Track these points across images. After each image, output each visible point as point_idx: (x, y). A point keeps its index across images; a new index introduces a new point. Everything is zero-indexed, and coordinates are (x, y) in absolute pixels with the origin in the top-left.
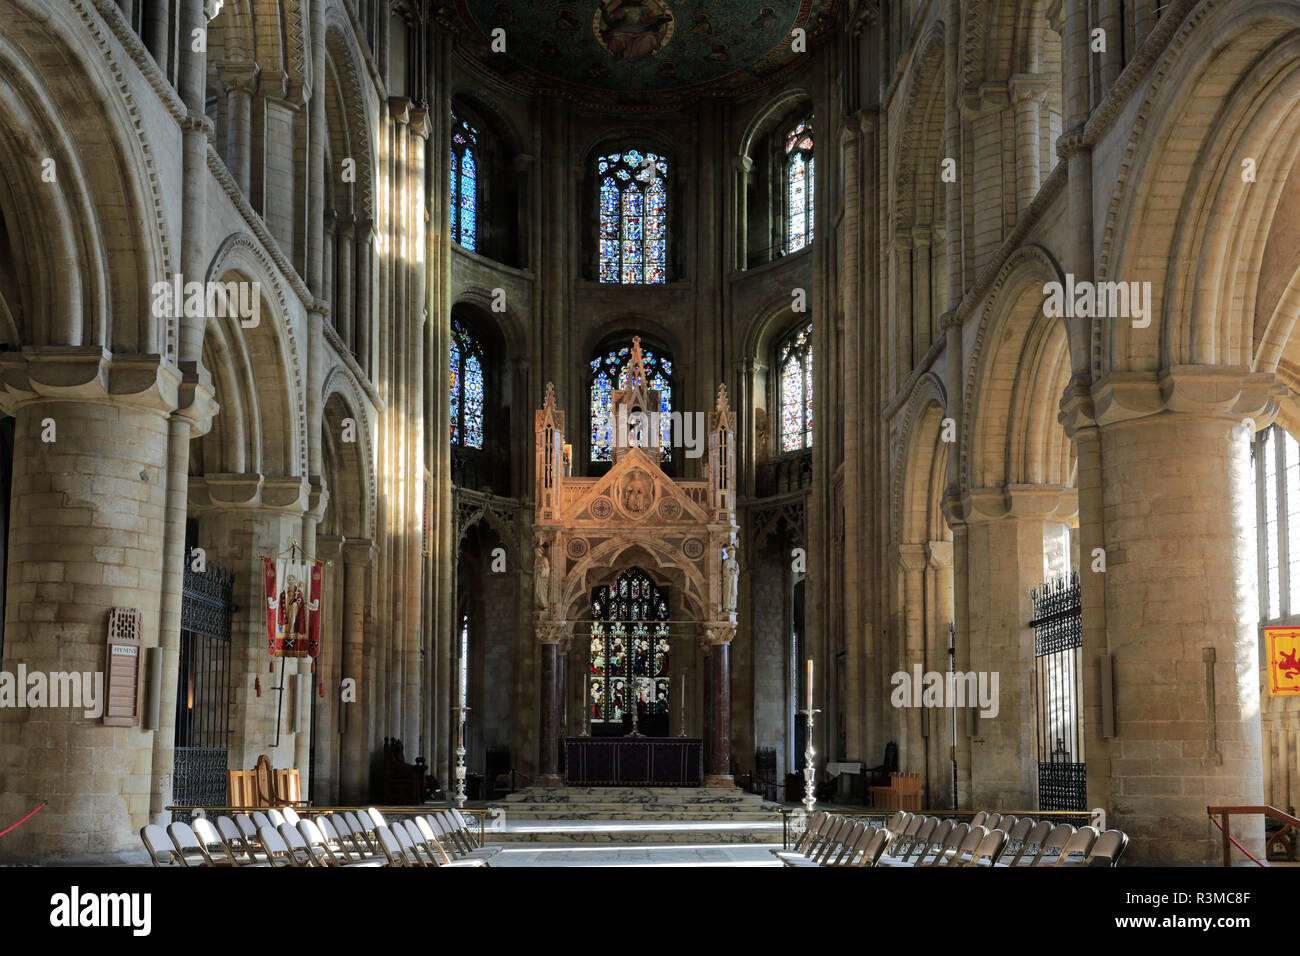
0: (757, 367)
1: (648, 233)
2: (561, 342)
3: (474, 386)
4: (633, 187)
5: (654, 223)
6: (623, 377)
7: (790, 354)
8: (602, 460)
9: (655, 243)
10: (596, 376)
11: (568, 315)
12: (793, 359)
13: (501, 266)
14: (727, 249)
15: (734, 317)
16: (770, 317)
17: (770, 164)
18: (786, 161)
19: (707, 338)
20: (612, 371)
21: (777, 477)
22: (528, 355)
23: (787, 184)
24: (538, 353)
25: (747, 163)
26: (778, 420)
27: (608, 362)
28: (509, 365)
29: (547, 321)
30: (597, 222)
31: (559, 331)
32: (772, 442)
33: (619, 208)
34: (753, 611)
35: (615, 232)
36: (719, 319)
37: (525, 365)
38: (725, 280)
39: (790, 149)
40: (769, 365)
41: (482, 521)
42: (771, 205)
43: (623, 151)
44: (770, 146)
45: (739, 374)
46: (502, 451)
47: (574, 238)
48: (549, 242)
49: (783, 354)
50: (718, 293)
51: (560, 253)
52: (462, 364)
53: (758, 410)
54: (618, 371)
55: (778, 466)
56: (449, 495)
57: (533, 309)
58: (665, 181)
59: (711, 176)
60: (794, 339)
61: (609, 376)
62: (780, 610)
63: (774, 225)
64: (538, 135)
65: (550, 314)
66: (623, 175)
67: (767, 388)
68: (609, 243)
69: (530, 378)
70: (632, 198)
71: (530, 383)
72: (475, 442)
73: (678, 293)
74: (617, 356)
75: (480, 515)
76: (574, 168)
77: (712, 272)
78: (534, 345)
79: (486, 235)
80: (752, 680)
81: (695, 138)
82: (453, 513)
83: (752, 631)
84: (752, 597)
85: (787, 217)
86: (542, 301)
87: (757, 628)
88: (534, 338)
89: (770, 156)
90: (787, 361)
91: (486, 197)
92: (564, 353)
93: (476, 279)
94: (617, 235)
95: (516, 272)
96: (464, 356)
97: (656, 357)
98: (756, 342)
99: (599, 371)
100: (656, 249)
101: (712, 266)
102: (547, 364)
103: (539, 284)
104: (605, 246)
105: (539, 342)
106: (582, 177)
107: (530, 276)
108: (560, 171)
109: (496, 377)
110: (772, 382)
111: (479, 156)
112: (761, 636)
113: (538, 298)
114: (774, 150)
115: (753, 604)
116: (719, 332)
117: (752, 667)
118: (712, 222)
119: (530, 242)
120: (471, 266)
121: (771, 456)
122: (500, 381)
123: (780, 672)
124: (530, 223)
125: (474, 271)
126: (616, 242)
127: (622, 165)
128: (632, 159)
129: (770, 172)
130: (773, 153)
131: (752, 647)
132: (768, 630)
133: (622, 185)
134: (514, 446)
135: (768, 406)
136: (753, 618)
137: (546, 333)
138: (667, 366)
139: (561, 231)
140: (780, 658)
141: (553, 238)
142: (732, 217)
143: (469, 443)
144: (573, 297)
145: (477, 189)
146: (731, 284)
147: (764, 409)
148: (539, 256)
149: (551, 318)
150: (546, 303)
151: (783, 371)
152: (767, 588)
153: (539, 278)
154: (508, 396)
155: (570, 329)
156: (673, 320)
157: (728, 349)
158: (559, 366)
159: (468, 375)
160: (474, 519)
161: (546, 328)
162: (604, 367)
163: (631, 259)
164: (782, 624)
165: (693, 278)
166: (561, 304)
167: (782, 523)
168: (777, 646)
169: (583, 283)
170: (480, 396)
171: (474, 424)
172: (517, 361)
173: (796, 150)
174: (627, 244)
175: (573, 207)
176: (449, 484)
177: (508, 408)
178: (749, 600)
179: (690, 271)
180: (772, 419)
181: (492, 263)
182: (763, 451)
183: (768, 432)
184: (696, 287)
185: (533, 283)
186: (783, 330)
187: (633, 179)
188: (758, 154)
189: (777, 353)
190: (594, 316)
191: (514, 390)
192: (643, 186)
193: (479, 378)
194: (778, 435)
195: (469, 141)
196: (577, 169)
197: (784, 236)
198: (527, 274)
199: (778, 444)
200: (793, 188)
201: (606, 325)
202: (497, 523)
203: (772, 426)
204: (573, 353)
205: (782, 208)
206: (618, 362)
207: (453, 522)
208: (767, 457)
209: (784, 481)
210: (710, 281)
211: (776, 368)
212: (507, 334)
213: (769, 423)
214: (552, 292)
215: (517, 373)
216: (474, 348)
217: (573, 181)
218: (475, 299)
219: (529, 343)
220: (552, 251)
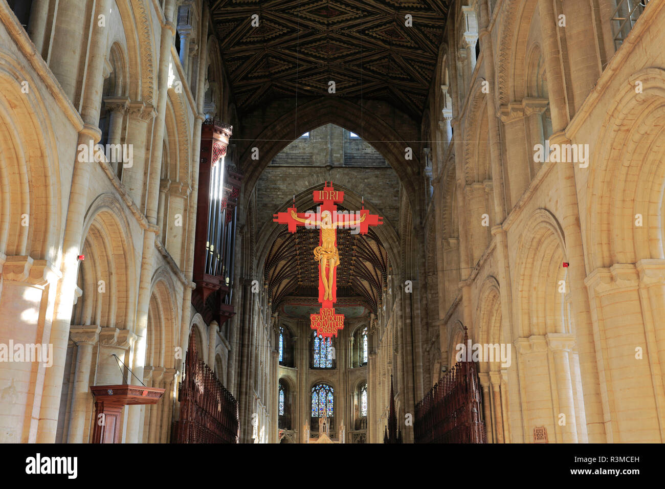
0: (355, 393)
3: (282, 398)
6: (320, 393)
7: (364, 389)
8: (315, 416)
9: (329, 356)
10: (313, 392)
11: (306, 379)
12: (365, 391)
13: (289, 368)
14: (347, 362)
15: (349, 380)
16: (358, 381)
17: (358, 338)
18: (363, 337)
19: (342, 385)
20: (318, 391)
21: (360, 423)
22: (296, 391)
23: (363, 343)
24: (299, 390)
25: (352, 339)
26: (361, 407)
28: (291, 393)
29: (301, 381)
30: (314, 350)
31: (304, 384)
32: (359, 413)
33: (320, 346)
35: (319, 352)
36: (345, 380)
37: (295, 393)
38: (347, 370)
39: (363, 334)
40: (358, 393)
42: (358, 349)
44: (358, 333)
45: (350, 395)
46: (288, 416)
47: (308, 357)
48: (301, 360)
50: (345, 373)
51: (304, 363)
52: (279, 392)
53: (355, 405)
55: (361, 421)
57: (297, 379)
59: (343, 341)
60: (365, 385)
63: (360, 354)
64: (299, 332)
65: (302, 379)
67: (358, 399)
71: (296, 398)
72: (282, 413)
74: (319, 387)
76: (308, 339)
77: (343, 367)
79: (285, 357)
85: (363, 352)
86: (300, 376)
90: (363, 391)
91: (285, 347)
92: (305, 388)
93: (284, 372)
95: (293, 369)
96: (280, 390)
97: (329, 387)
98: (355, 386)
101: (343, 365)
103: (299, 372)
104: (316, 356)
105: (299, 387)
108: (305, 340)
109: (287, 396)
110: (359, 397)
111: (284, 336)
114: (359, 335)
116: (345, 384)
118: (344, 354)
119: (297, 361)
120: (283, 370)
121: (359, 417)
124: (297, 354)
126: (319, 355)
129: (358, 340)
134: (292, 416)
135: (358, 404)
137: (300, 385)
138: (332, 390)
139: (304, 357)
141: (303, 359)
142: (349, 353)
143: (280, 414)
145: (283, 344)
146: (348, 372)
148: (299, 365)
151: (362, 394)
153: (299, 370)
154: (291, 401)
155: (307, 383)
157: (347, 389)
158: (304, 393)
159: (280, 395)
161: (301, 383)
162: (316, 390)
163: (323, 360)
167: (361, 438)
170: (283, 401)
171: (282, 408)
172: (293, 392)
174: (322, 356)
175: (307, 349)
177: (291, 404)
179: (337, 366)
182: (357, 416)
183: (358, 411)
184: (339, 372)
185: (297, 371)
186: (362, 383)
188: (355, 336)
189: (361, 389)
190: (313, 379)
193: (283, 396)
194: (361, 412)
195: (281, 332)
197: (362, 357)
198: (296, 368)
199: (361, 414)
200: (365, 344)
201: (316, 380)
202: (288, 437)
205: (362, 349)
206: (319, 389)
209: (362, 425)
210: (343, 370)
211: (360, 393)
212: (290, 383)
213: (359, 408)
214: (302, 373)
215: (293, 395)
216: (282, 388)
217: (308, 342)
218: (283, 377)
219: (296, 387)
220: (302, 362)
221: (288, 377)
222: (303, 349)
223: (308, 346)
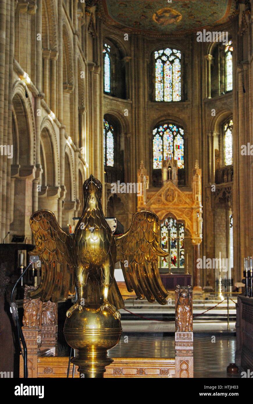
0: (215, 134)
1: (174, 80)
2: (142, 126)
3: (110, 143)
4: (168, 62)
5: (177, 76)
7: (227, 128)
8: (157, 168)
9: (177, 84)
11: (144, 116)
12: (229, 130)
13: (120, 100)
14: (203, 90)
15: (206, 115)
16: (219, 115)
17: (219, 56)
18: (225, 55)
19: (196, 123)
20: (161, 134)
21: (223, 175)
22: (131, 131)
23: (225, 63)
24: (134, 130)
25: (210, 57)
26: (223, 154)
27: (159, 130)
28: (123, 135)
29: (137, 118)
30: (154, 77)
31: (142, 122)
32: (221, 161)
34: (214, 226)
35: (162, 80)
36: (200, 116)
37: (129, 135)
38: (202, 101)
39: (226, 50)
40: (219, 133)
41: (115, 195)
42: (219, 72)
43: (164, 49)
44: (219, 49)
45: (208, 137)
46: (121, 167)
47: (146, 85)
48: (138, 88)
49: (224, 128)
50: (200, 106)
51: (141, 93)
52: (106, 135)
53: (216, 150)
54: (163, 134)
55: (223, 171)
56: (104, 187)
57: (132, 114)
58: (180, 60)
59: (197, 62)
60: (229, 123)
61: (160, 136)
62: (225, 226)
63: (221, 79)
64: (132, 49)
65: (138, 115)
66: (164, 58)
67: (219, 141)
68: (159, 84)
69: (131, 140)
70: (168, 67)
71: (131, 142)
72: (111, 163)
73: (185, 106)
74: (163, 128)
76: (146, 60)
77: (198, 98)
78: (132, 128)
79: (114, 86)
80: (214, 252)
81: (191, 47)
82: (105, 193)
83: (214, 234)
84: (214, 221)
85: (225, 76)
86: (135, 111)
87: (216, 233)
88: (132, 125)
89: (219, 53)
90: (226, 131)
91: (114, 71)
92: (143, 130)
93: (111, 105)
94: (162, 81)
95: (125, 101)
96: (107, 132)
97: (178, 128)
98: (214, 125)
99: (156, 134)
100: (178, 86)
101: (198, 96)
102: (137, 135)
103: (134, 105)
105: (134, 126)
106: (149, 62)
107: (131, 102)
108: (141, 62)
109: (118, 139)
110: (221, 139)
111: (111, 56)
112: (218, 236)
113: (134, 110)
114: (221, 50)
115: (214, 224)
116: (200, 121)
117: (214, 248)
118: (197, 80)
119: (130, 89)
120: (110, 101)
121: (221, 167)
122: (120, 141)
123: (225, 249)
124: (130, 81)
125: (110, 103)
126: (162, 84)
128: (168, 52)
129: (219, 59)
130: (220, 51)
131: (214, 240)
132: (220, 233)
133: (164, 62)
134: (125, 166)
135: (219, 148)
136: (214, 229)
137: (136, 123)
138: (182, 131)
139: (141, 84)
140: (225, 244)
141: (139, 88)
142: (205, 78)
144: (146, 108)
145: (110, 68)
146: (205, 103)
147: (218, 149)
148: (134, 94)
149: (138, 117)
150: (136, 112)
151: (225, 134)
152: (220, 218)
153: (134, 102)
154: (123, 147)
155: (145, 121)
156: (184, 116)
157: (204, 128)
158: (142, 135)
159: (108, 139)
161: (137, 121)
162: (158, 132)
164: (225, 231)
165: (191, 100)
166: (142, 112)
167: (224, 194)
168: (224, 239)
169: (150, 103)
170: (112, 146)
171: (111, 156)
172: (126, 134)
173: (229, 51)
175: (146, 74)
176: (104, 183)
177: (123, 151)
178: (213, 222)
179: (190, 97)
180: (221, 153)
181: (117, 99)
182: (218, 165)
183: (220, 158)
184: (192, 104)
186: (224, 119)
187: (168, 60)
188: (214, 54)
189: (223, 128)
190: (154, 115)
191: (125, 144)
192: (172, 62)
193: (112, 140)
194: (223, 159)
195: (107, 51)
196: (147, 60)
197: (225, 84)
198: (129, 101)
199: (224, 162)
200: (228, 65)
201: (159, 118)
202: (120, 195)
203: (221, 156)
204: (147, 130)
205: (224, 73)
206: (163, 130)
207: (105, 196)
208: (219, 168)
209: (225, 177)
210: (197, 102)
211: (222, 134)
212: (122, 124)
213: (220, 154)
214: (139, 108)
215: (126, 138)
216: (110, 129)
217: (146, 65)
218: (111, 112)
219: (130, 127)
220: (138, 91)
221: (118, 112)
222: (138, 73)
223: (146, 69)
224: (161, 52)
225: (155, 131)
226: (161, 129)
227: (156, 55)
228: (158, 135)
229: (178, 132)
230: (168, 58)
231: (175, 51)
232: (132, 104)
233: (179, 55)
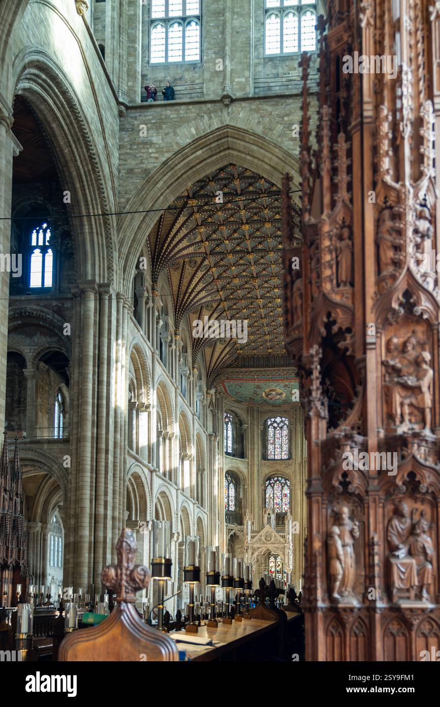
1: (283, 442)
2: (256, 479)
3: (232, 493)
4: (278, 428)
5: (285, 439)
6: (275, 486)
9: (285, 445)
10: (267, 486)
11: (258, 471)
13: (239, 459)
14: (304, 451)
20: (272, 485)
22: (247, 484)
24: (250, 483)
28: (241, 486)
29: (252, 473)
30: (268, 440)
31: (256, 476)
33: (274, 435)
36: (301, 472)
37: (246, 487)
38: (303, 460)
41: (234, 533)
43: (275, 418)
46: (240, 510)
47: (261, 446)
48: (253, 450)
50: (301, 464)
51: (256, 453)
52: (229, 486)
56: (225, 528)
57: (248, 470)
58: (288, 426)
59: (299, 429)
64: (249, 418)
65: (253, 471)
66: (275, 425)
69: (248, 490)
70: (278, 432)
71: (248, 492)
72: (232, 508)
73: (290, 463)
74: (274, 480)
75: (234, 531)
77: (299, 457)
78: (248, 481)
79: (235, 447)
81: (295, 416)
82: (226, 532)
86: (251, 467)
91: (235, 436)
92: (257, 482)
93: (232, 464)
94: (274, 443)
95: (243, 460)
96: (229, 484)
97: (285, 479)
99: (268, 485)
100: (285, 447)
102: (252, 486)
103: (250, 463)
104: (270, 447)
105: (250, 479)
106: (262, 429)
108: (256, 428)
109: (238, 489)
111: (233, 424)
116: (301, 476)
118: (300, 443)
119: (247, 451)
120: (230, 460)
122: (239, 491)
124: (247, 444)
125: (231, 462)
126: (273, 446)
127: (275, 422)
128: (278, 420)
133: (275, 428)
134: (243, 510)
137: (252, 477)
138: (288, 483)
139: (256, 447)
141: (254, 449)
143: (230, 509)
144: (260, 465)
145: (232, 434)
148: (250, 455)
153: (250, 461)
154: (241, 496)
155: (259, 474)
156: (289, 471)
158: (256, 486)
159: (230, 489)
160: (232, 533)
161: (252, 475)
162: (270, 484)
163: (278, 450)
166: (256, 468)
169: (263, 461)
170: (234, 495)
171: (232, 503)
172: (244, 485)
174: (276, 446)
175: (260, 438)
176: (225, 524)
181: (236, 458)
187: (278, 426)
190: (266, 471)
191: (243, 494)
192: (281, 428)
193: (233, 490)
195: (230, 420)
198: (246, 460)
201: (271, 472)
202: (238, 533)
204: (260, 481)
206: (274, 482)
212: (241, 478)
214: (254, 465)
215: (244, 489)
216: (231, 481)
217: (260, 431)
218: (232, 469)
219: (247, 479)
220: (253, 452)
221: (238, 468)
222: (254, 437)
223: (260, 434)
224: (273, 420)
225: (268, 482)
226: (272, 481)
227: (269, 423)
228: (270, 486)
229: (286, 484)
230: (278, 424)
231: (283, 419)
232: (248, 462)
233: (287, 422)
